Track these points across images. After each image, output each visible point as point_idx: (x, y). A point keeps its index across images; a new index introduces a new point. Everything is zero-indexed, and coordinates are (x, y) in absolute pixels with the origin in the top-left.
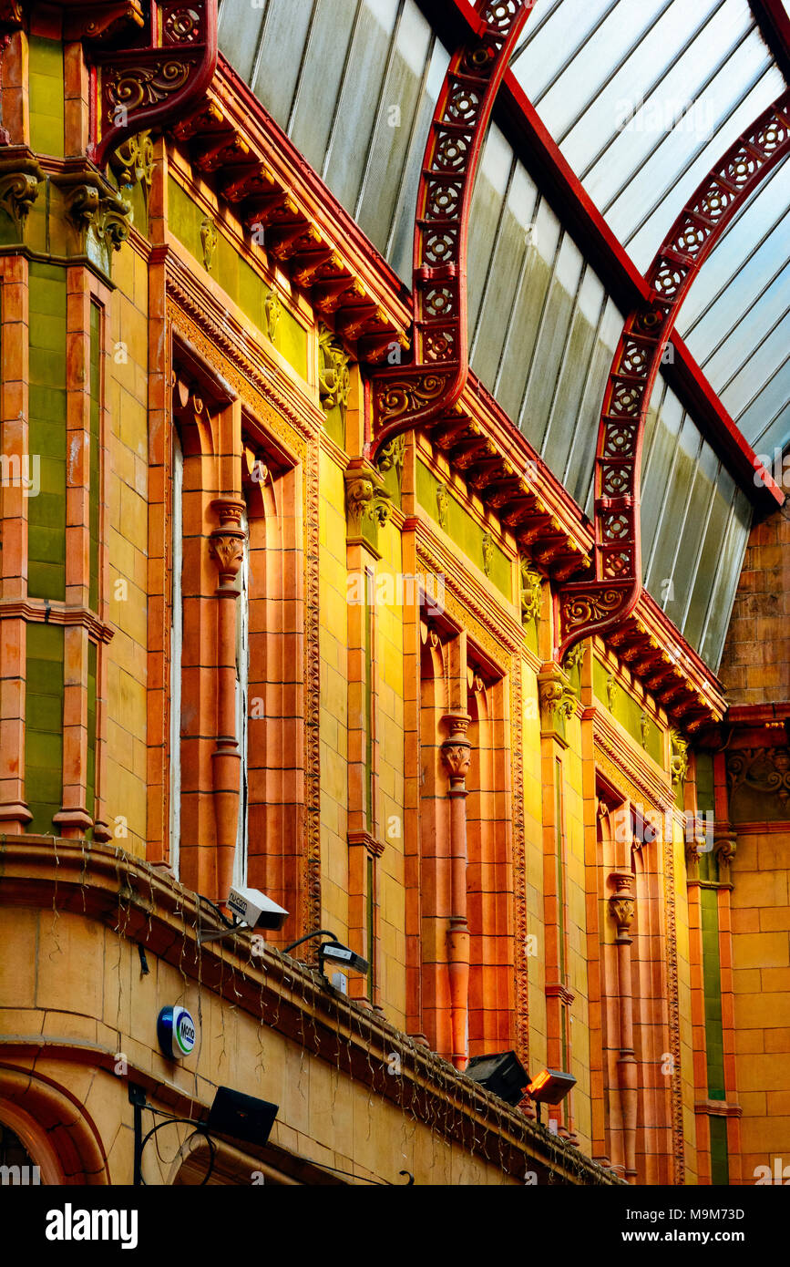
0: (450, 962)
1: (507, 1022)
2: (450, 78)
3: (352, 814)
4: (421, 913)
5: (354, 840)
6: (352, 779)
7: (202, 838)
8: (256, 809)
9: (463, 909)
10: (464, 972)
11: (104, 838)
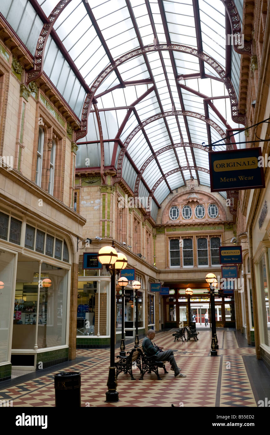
0: (136, 246)
1: (140, 251)
2: (137, 176)
3: (129, 235)
4: (134, 242)
5: (129, 237)
6: (129, 232)
7: (119, 237)
8: (122, 235)
9: (137, 242)
10: (137, 247)
11: (112, 238)
